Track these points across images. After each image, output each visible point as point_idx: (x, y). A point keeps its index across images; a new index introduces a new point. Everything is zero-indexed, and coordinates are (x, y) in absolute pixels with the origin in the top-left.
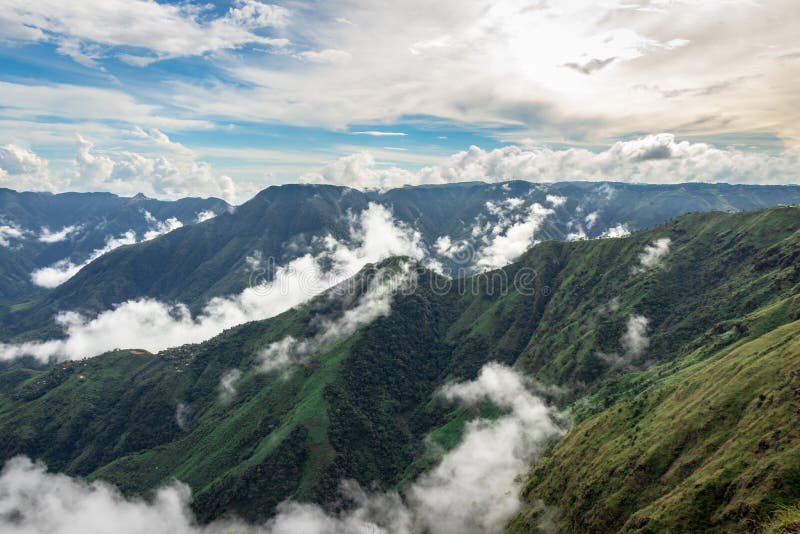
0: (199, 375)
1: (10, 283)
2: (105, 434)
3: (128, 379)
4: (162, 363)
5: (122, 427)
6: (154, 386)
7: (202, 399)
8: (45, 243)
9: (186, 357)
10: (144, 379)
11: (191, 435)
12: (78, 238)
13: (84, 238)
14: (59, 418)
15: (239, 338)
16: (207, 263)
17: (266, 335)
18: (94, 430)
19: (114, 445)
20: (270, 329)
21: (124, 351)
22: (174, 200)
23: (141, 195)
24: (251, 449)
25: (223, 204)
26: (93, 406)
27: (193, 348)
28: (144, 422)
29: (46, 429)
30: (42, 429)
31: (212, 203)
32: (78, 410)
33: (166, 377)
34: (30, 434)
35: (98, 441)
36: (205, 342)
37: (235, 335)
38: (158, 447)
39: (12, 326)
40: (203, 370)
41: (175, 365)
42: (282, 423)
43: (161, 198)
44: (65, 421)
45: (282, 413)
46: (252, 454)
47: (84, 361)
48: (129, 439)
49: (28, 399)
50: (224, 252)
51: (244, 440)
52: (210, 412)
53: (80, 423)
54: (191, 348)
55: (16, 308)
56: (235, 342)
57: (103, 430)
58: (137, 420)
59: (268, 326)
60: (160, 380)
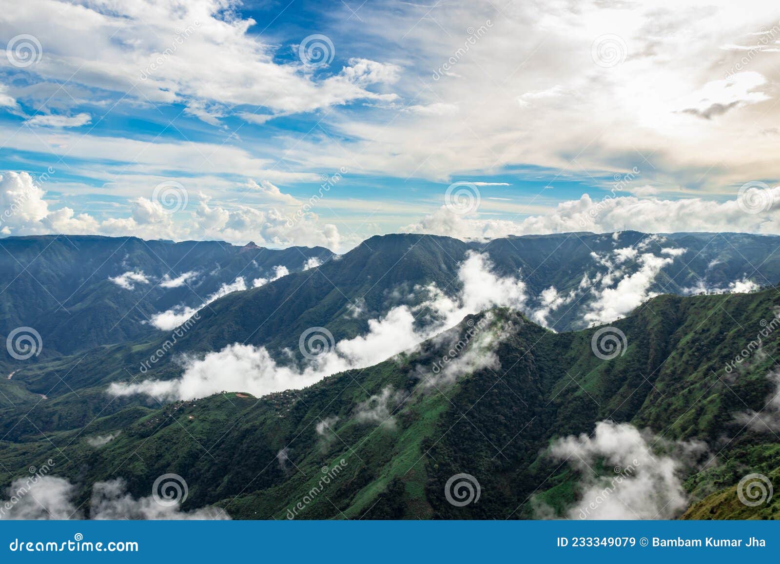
0: (299, 421)
1: (132, 324)
2: (209, 475)
3: (232, 422)
4: (265, 407)
5: (224, 470)
6: (256, 430)
7: (301, 445)
8: (165, 288)
9: (288, 402)
10: (247, 422)
11: (289, 482)
12: (195, 283)
13: (201, 283)
14: (168, 457)
15: (339, 386)
16: (311, 309)
17: (366, 384)
18: (199, 470)
19: (217, 486)
20: (369, 378)
21: (230, 394)
22: (283, 248)
23: (252, 244)
24: (347, 501)
25: (328, 252)
26: (199, 447)
27: (294, 393)
28: (247, 465)
29: (156, 466)
30: (152, 466)
31: (318, 252)
32: (186, 449)
33: (269, 422)
34: (142, 470)
35: (203, 481)
36: (306, 388)
37: (335, 383)
38: (258, 492)
39: (132, 365)
40: (302, 417)
41: (277, 410)
42: (379, 476)
43: (270, 247)
44: (173, 460)
45: (379, 465)
46: (348, 505)
47: (192, 403)
48: (231, 482)
49: (143, 436)
50: (327, 300)
51: (339, 490)
52: (309, 458)
53: (187, 462)
54: (293, 394)
55: (137, 348)
56: (335, 389)
57: (208, 471)
58: (239, 463)
59: (368, 375)
60: (262, 424)
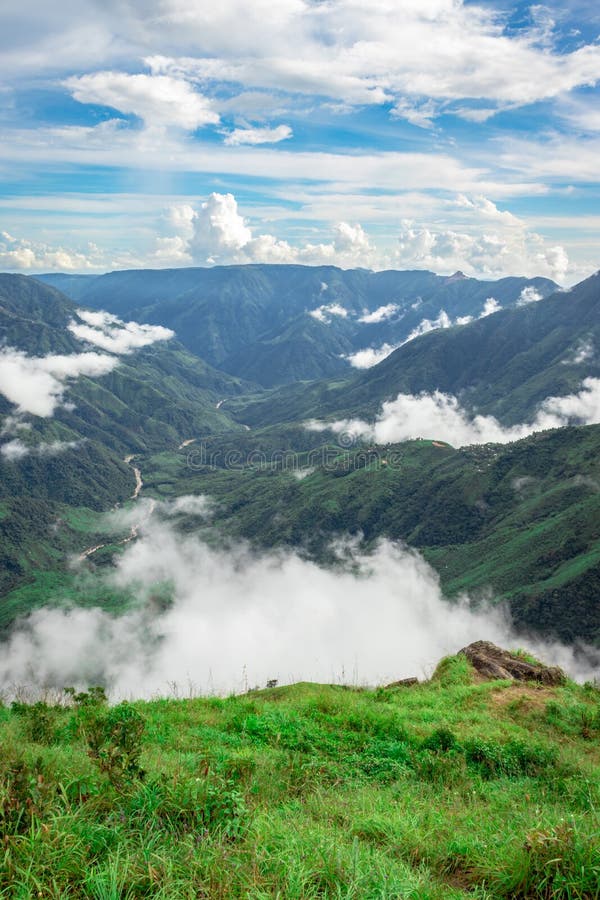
0: (500, 478)
1: (328, 361)
2: (400, 522)
3: (427, 471)
4: (463, 460)
5: (417, 519)
6: (451, 483)
7: (501, 504)
8: (363, 323)
9: (489, 456)
10: (443, 473)
11: (484, 541)
12: (394, 317)
13: (402, 317)
14: (360, 499)
15: (551, 444)
16: (524, 353)
17: (584, 444)
18: (391, 517)
19: (408, 535)
20: (589, 438)
21: (426, 441)
22: (496, 279)
23: (459, 273)
24: (549, 570)
25: (551, 284)
26: (391, 493)
27: (498, 447)
28: (439, 518)
29: (349, 506)
30: (345, 506)
31: (538, 283)
32: (378, 493)
33: (466, 475)
34: (335, 509)
35: (394, 528)
36: (511, 443)
37: (546, 440)
38: (451, 546)
39: (328, 403)
40: (504, 475)
41: (476, 463)
42: (590, 549)
43: (480, 277)
44: (366, 503)
45: (591, 538)
46: (549, 576)
48: (422, 532)
49: (337, 475)
50: (545, 343)
51: (542, 558)
52: (509, 519)
53: (379, 506)
54: (495, 448)
55: (333, 386)
56: (545, 447)
57: (400, 517)
58: (432, 514)
59: (588, 434)
60: (459, 476)
